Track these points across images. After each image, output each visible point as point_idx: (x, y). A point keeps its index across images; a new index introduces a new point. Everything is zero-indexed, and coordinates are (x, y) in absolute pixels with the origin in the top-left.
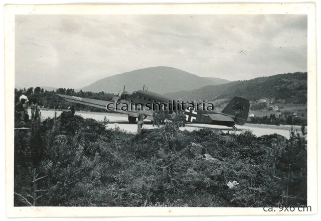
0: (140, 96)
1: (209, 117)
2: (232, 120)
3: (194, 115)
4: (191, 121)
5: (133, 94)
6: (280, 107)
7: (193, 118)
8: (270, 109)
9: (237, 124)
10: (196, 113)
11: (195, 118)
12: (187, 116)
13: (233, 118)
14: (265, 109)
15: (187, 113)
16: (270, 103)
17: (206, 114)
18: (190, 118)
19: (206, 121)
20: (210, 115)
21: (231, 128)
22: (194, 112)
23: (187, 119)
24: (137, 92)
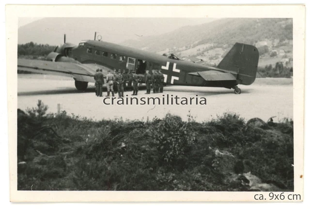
0: (90, 49)
1: (199, 76)
2: (233, 78)
3: (176, 74)
4: (172, 82)
5: (80, 46)
6: (286, 51)
7: (173, 78)
8: (274, 55)
9: (241, 83)
10: (178, 71)
11: (177, 78)
12: (165, 76)
13: (234, 75)
14: (266, 54)
15: (164, 71)
16: (273, 47)
17: (195, 71)
18: (169, 79)
19: (195, 81)
20: (200, 73)
21: (232, 90)
22: (175, 70)
23: (165, 81)
24: (85, 43)
